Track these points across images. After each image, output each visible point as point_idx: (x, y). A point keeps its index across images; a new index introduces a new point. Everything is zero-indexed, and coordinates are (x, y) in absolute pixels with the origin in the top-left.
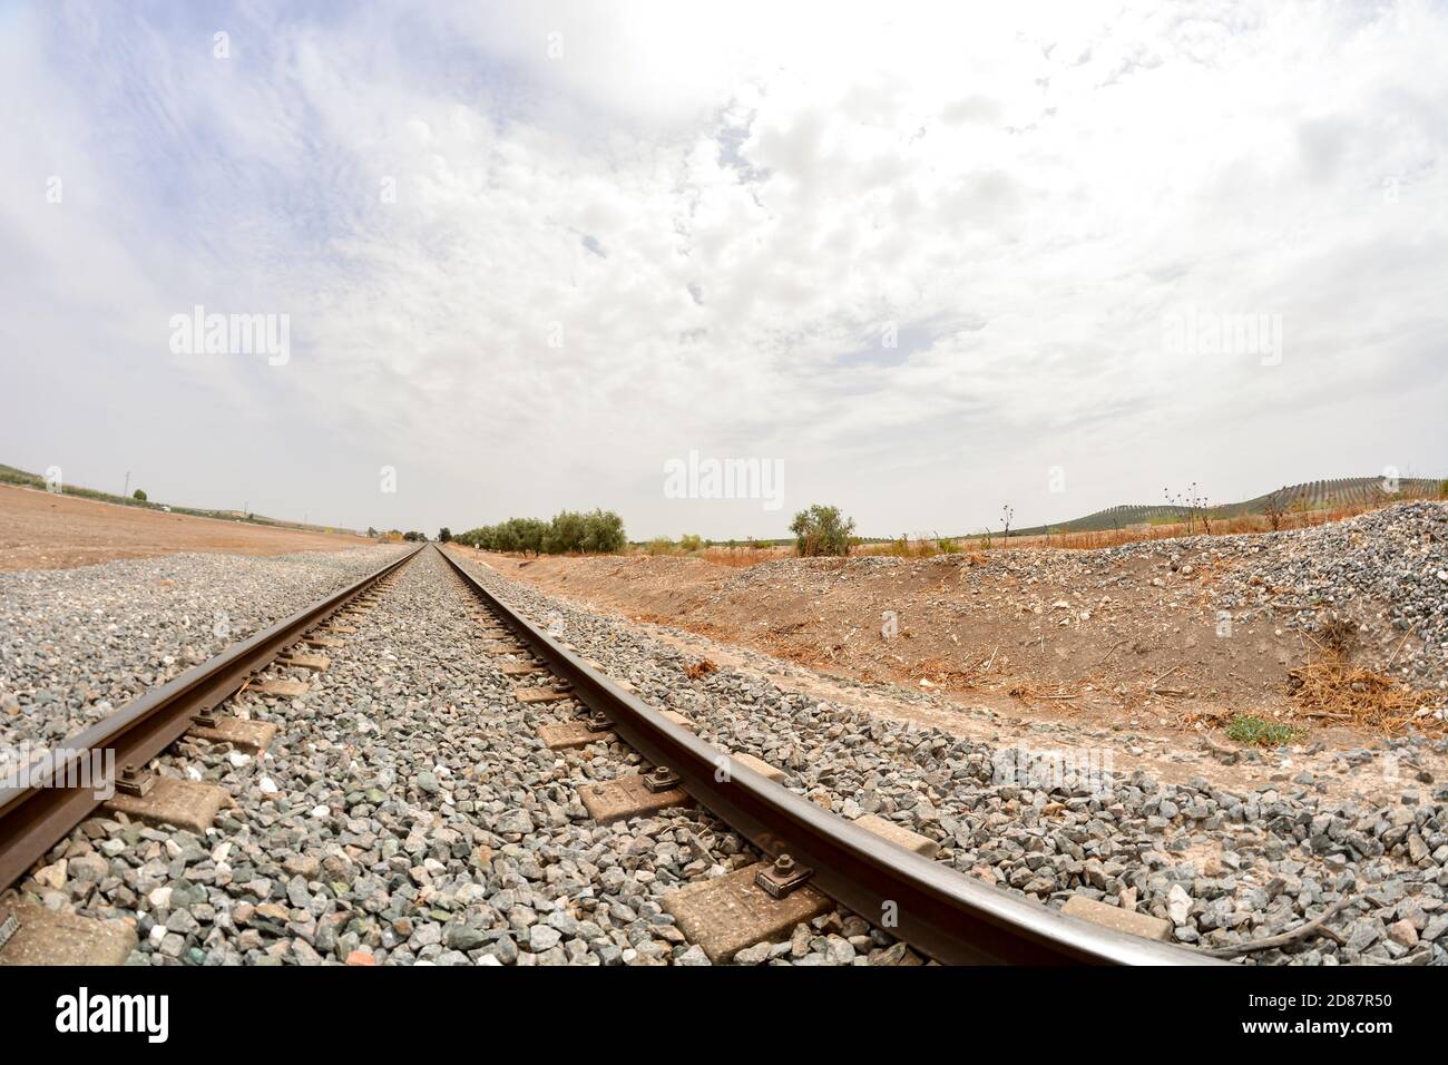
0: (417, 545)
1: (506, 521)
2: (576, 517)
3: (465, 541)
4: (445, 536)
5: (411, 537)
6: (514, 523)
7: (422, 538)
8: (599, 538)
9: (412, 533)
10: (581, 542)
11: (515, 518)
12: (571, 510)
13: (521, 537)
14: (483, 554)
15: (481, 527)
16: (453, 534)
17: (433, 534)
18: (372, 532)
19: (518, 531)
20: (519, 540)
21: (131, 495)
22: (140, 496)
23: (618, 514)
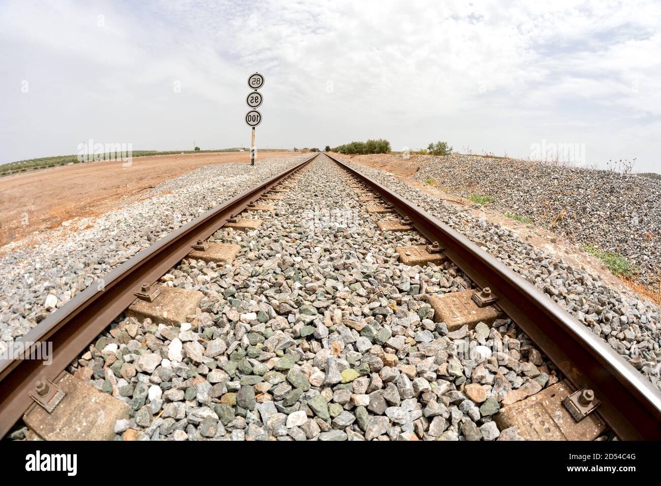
0: (317, 153)
1: (350, 143)
2: (373, 142)
3: (336, 151)
4: (328, 149)
5: (314, 150)
6: (353, 144)
7: (319, 151)
8: (380, 148)
9: (314, 149)
10: (375, 150)
11: (354, 141)
12: (372, 139)
13: (356, 149)
14: (343, 155)
15: (342, 145)
16: (331, 148)
17: (322, 149)
18: (295, 150)
19: (355, 146)
20: (355, 150)
21: (193, 149)
22: (197, 149)
23: (388, 141)
